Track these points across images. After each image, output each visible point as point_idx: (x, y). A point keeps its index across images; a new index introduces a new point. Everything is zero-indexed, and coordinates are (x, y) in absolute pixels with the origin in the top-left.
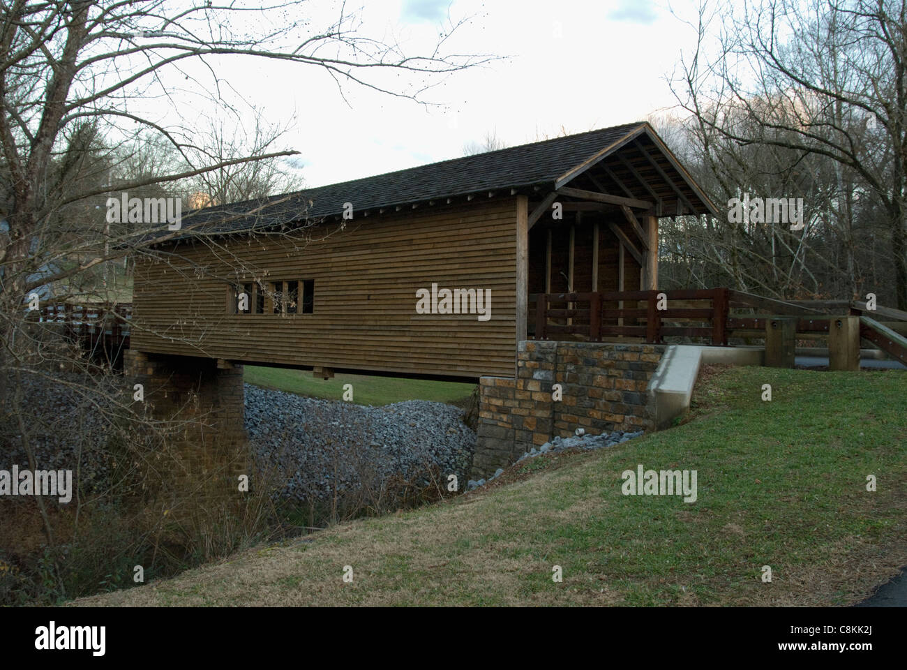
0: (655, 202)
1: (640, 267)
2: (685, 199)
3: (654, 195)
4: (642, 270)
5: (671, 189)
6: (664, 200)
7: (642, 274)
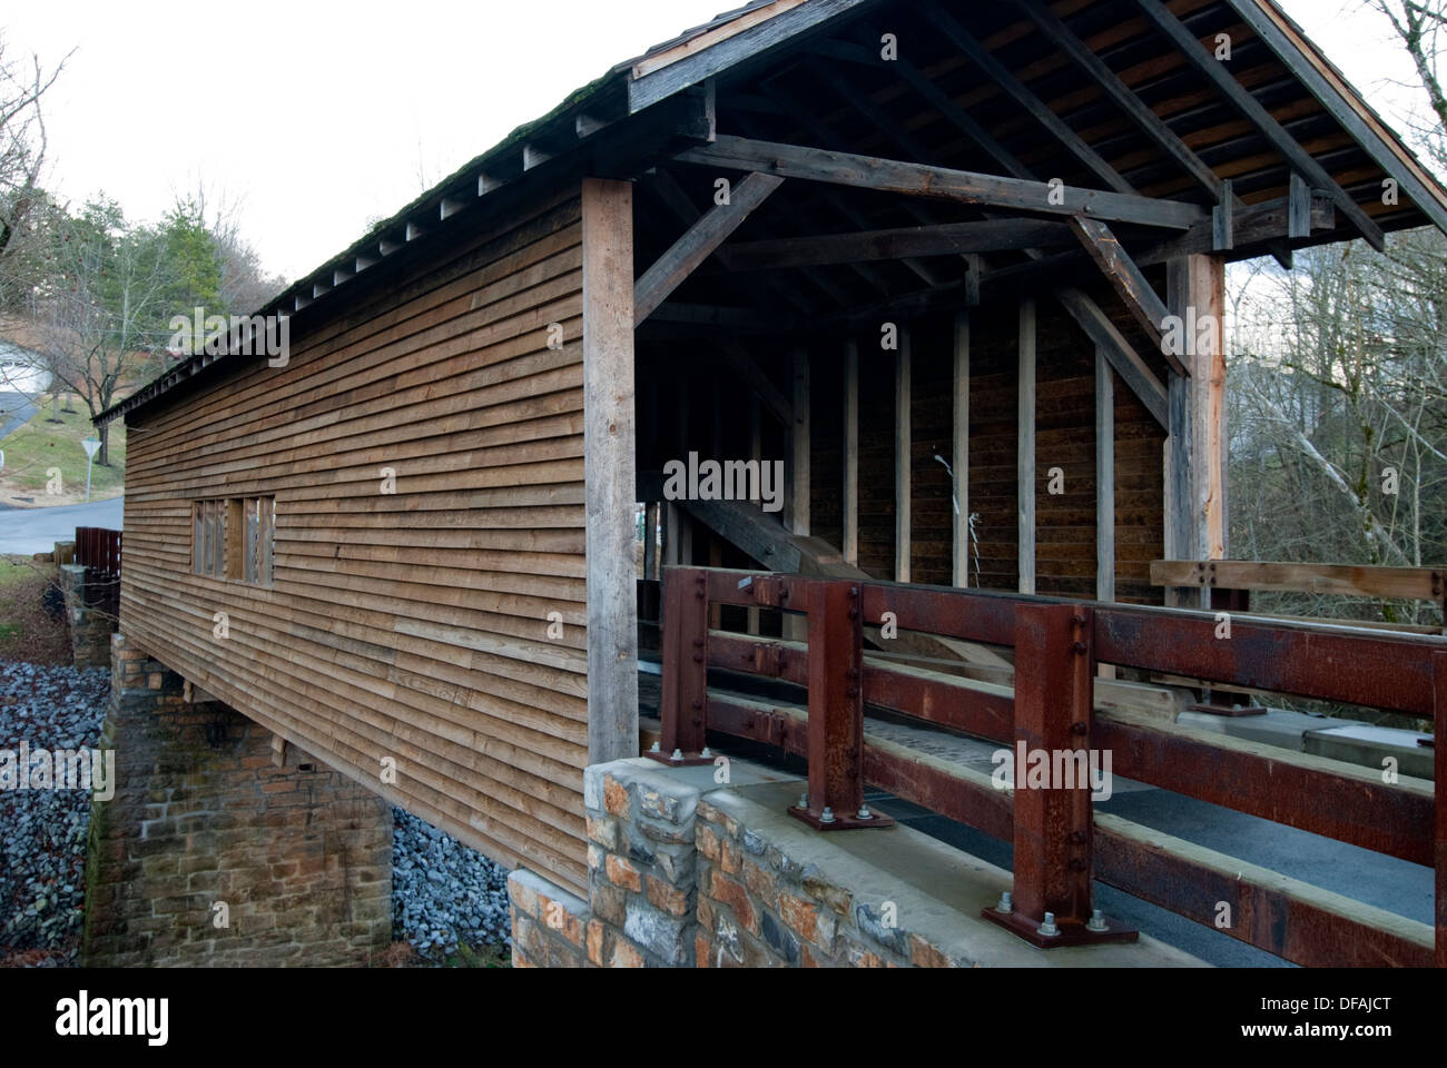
0: (1206, 201)
1: (1166, 435)
2: (1320, 173)
3: (1202, 172)
4: (1168, 445)
5: (1265, 145)
6: (1239, 191)
7: (1167, 459)
